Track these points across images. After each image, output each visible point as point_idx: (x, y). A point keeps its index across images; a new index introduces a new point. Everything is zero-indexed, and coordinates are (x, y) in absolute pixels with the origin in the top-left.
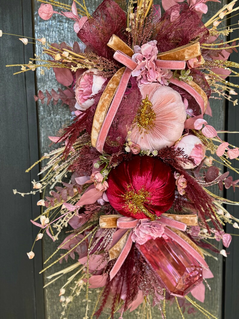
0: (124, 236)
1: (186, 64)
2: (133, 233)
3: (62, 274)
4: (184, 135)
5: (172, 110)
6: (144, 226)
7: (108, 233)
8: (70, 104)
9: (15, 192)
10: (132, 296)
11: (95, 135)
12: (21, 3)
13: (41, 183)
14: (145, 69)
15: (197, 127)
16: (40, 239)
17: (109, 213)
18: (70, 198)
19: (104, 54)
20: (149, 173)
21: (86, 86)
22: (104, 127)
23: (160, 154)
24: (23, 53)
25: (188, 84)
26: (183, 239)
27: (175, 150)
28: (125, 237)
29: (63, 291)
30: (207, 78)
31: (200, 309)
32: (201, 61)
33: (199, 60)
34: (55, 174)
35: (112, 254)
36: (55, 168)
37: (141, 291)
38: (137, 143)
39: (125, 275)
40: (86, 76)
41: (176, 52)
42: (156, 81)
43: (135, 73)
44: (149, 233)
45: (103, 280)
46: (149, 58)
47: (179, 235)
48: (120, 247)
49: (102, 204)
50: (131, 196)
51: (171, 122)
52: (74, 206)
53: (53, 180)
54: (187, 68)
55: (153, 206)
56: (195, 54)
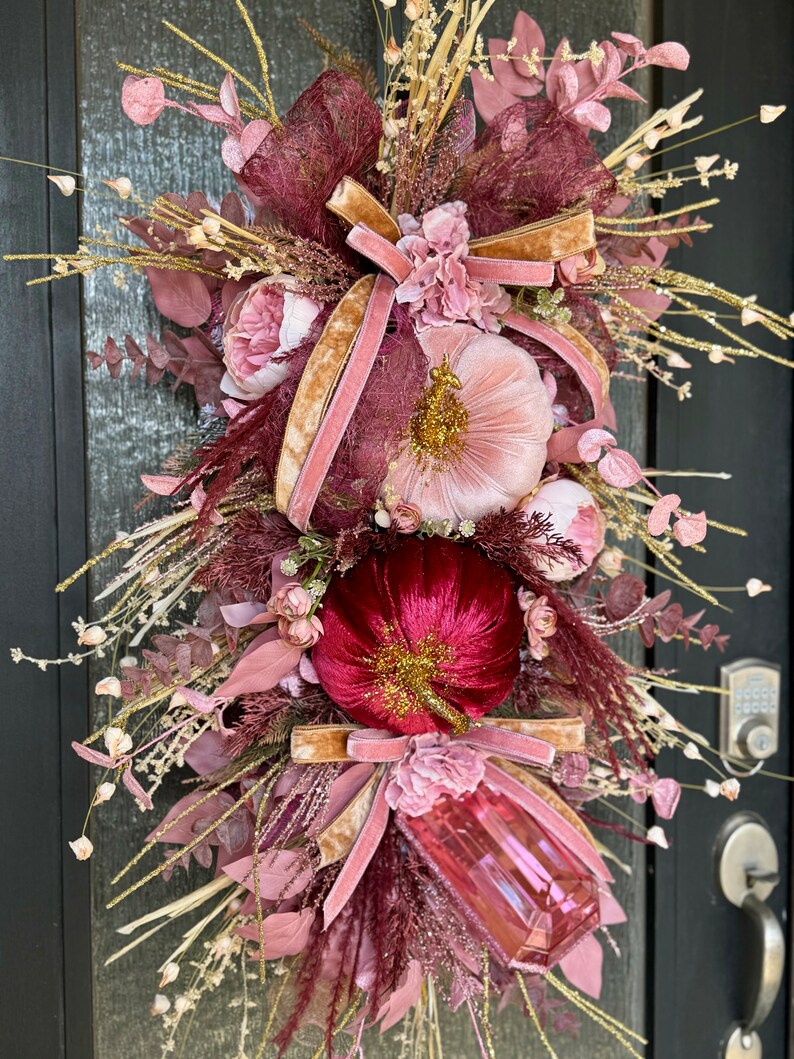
0: (362, 791)
1: (555, 270)
2: (389, 781)
3: (166, 917)
4: (546, 480)
5: (516, 403)
6: (426, 759)
7: (316, 782)
8: (200, 380)
9: (17, 656)
10: (390, 976)
11: (287, 472)
12: (43, 71)
13: (103, 626)
14: (435, 281)
15: (586, 453)
16: (105, 801)
17: (317, 719)
18: (196, 673)
19: (316, 231)
20: (449, 590)
21: (259, 325)
22: (319, 446)
23: (482, 534)
24: (45, 222)
25: (556, 330)
26: (537, 797)
27: (525, 520)
28: (367, 792)
29: (171, 971)
30: (606, 316)
31: (591, 1014)
32: (594, 265)
33: (590, 261)
34: (150, 597)
35: (327, 844)
36: (148, 580)
37: (416, 961)
38: (411, 501)
39: (366, 915)
40: (259, 297)
41: (525, 237)
42: (466, 318)
43: (405, 294)
44: (441, 780)
45: (300, 931)
46: (447, 252)
47: (528, 783)
48: (352, 823)
49: (295, 692)
50: (393, 661)
51: (514, 437)
52: (208, 699)
53: (142, 617)
54: (556, 285)
55: (457, 689)
56: (580, 243)
